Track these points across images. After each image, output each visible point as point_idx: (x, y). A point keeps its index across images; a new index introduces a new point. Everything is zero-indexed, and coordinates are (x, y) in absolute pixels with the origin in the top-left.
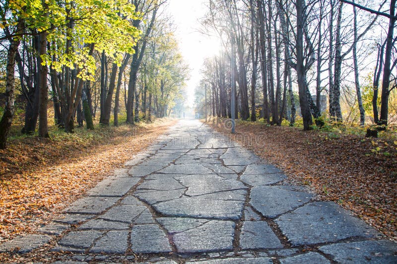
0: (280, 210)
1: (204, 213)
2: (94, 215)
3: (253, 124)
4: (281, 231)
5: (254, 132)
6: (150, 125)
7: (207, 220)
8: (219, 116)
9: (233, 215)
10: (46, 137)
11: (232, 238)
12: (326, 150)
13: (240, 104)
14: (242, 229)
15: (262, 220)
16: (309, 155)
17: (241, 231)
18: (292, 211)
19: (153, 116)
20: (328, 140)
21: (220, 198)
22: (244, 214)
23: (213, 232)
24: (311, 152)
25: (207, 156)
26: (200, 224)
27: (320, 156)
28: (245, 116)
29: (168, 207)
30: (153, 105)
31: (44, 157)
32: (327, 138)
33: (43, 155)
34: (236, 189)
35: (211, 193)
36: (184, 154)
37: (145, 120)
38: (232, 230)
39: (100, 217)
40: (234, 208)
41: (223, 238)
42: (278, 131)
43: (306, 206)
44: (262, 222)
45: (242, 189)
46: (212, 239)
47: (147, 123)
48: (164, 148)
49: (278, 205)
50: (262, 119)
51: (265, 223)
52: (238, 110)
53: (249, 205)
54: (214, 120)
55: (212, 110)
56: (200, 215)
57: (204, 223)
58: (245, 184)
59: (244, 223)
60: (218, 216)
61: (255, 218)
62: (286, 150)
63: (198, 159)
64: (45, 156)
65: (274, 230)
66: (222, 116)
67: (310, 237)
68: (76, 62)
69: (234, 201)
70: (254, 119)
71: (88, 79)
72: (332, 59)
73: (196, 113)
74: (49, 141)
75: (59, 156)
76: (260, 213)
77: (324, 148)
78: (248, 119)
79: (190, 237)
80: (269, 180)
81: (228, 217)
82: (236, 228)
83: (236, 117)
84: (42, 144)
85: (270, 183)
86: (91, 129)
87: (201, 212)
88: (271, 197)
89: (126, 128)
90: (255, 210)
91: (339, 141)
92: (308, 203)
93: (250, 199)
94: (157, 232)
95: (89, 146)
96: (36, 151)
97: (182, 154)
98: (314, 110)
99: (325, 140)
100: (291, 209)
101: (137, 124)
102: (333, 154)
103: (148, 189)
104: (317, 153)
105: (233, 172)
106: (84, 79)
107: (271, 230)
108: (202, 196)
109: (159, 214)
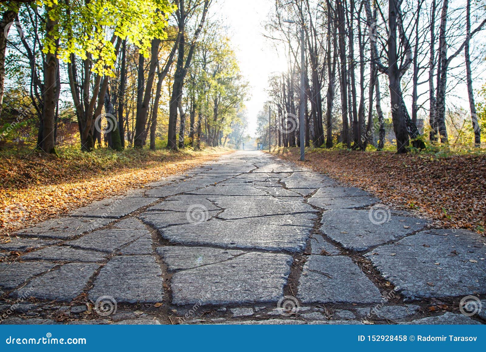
0: (373, 239)
1: (240, 241)
2: (59, 240)
3: (328, 150)
4: (378, 273)
5: (330, 159)
6: (198, 153)
7: (242, 252)
8: (286, 145)
9: (290, 245)
10: (51, 153)
11: (284, 282)
12: (432, 173)
13: (312, 129)
14: (305, 267)
15: (342, 254)
16: (407, 180)
17: (302, 270)
18: (395, 241)
19: (203, 144)
20: (435, 161)
21: (273, 223)
22: (310, 245)
23: (249, 271)
24: (410, 177)
25: (264, 180)
26: (230, 256)
27: (424, 180)
28: (319, 142)
29: (182, 231)
30: (203, 130)
31: (40, 175)
32: (432, 159)
33: (41, 172)
34: (299, 213)
35: (258, 217)
36: (231, 177)
37: (192, 146)
38: (286, 268)
39: (67, 242)
40: (294, 236)
41: (267, 280)
42: (361, 156)
43: (420, 235)
44: (342, 257)
45: (309, 212)
46: (245, 281)
47: (195, 150)
48: (207, 172)
49: (370, 232)
50: (341, 144)
51: (347, 260)
52: (310, 136)
53: (320, 233)
54: (279, 151)
55: (278, 139)
56: (232, 244)
57: (236, 256)
58: (315, 207)
59: (310, 258)
60: (263, 245)
61: (329, 252)
62: (373, 176)
63: (251, 182)
64: (43, 174)
65: (365, 270)
66: (290, 145)
67: (440, 283)
68: (89, 50)
69: (295, 227)
70: (329, 144)
71: (106, 74)
72: (434, 66)
73: (258, 143)
74: (54, 158)
75: (63, 176)
76: (338, 244)
77: (430, 171)
78: (323, 146)
79: (203, 278)
80: (352, 203)
81: (280, 248)
82: (293, 265)
83: (308, 145)
84: (43, 161)
85: (354, 206)
86: (117, 150)
87: (236, 240)
88: (357, 223)
89: (166, 153)
90: (329, 240)
91: (451, 161)
92: (422, 230)
93: (322, 224)
94: (149, 267)
95: (110, 168)
96: (31, 167)
97: (229, 177)
98: (411, 128)
99: (430, 161)
100: (394, 239)
101: (181, 150)
102: (445, 176)
103: (164, 210)
104: (420, 177)
105: (298, 195)
106: (101, 74)
107: (359, 270)
108: (244, 220)
109: (165, 241)
